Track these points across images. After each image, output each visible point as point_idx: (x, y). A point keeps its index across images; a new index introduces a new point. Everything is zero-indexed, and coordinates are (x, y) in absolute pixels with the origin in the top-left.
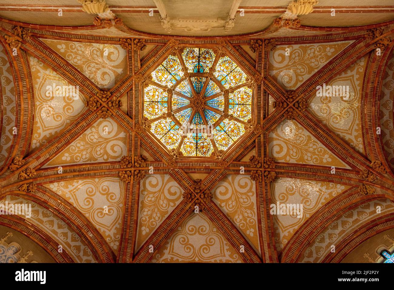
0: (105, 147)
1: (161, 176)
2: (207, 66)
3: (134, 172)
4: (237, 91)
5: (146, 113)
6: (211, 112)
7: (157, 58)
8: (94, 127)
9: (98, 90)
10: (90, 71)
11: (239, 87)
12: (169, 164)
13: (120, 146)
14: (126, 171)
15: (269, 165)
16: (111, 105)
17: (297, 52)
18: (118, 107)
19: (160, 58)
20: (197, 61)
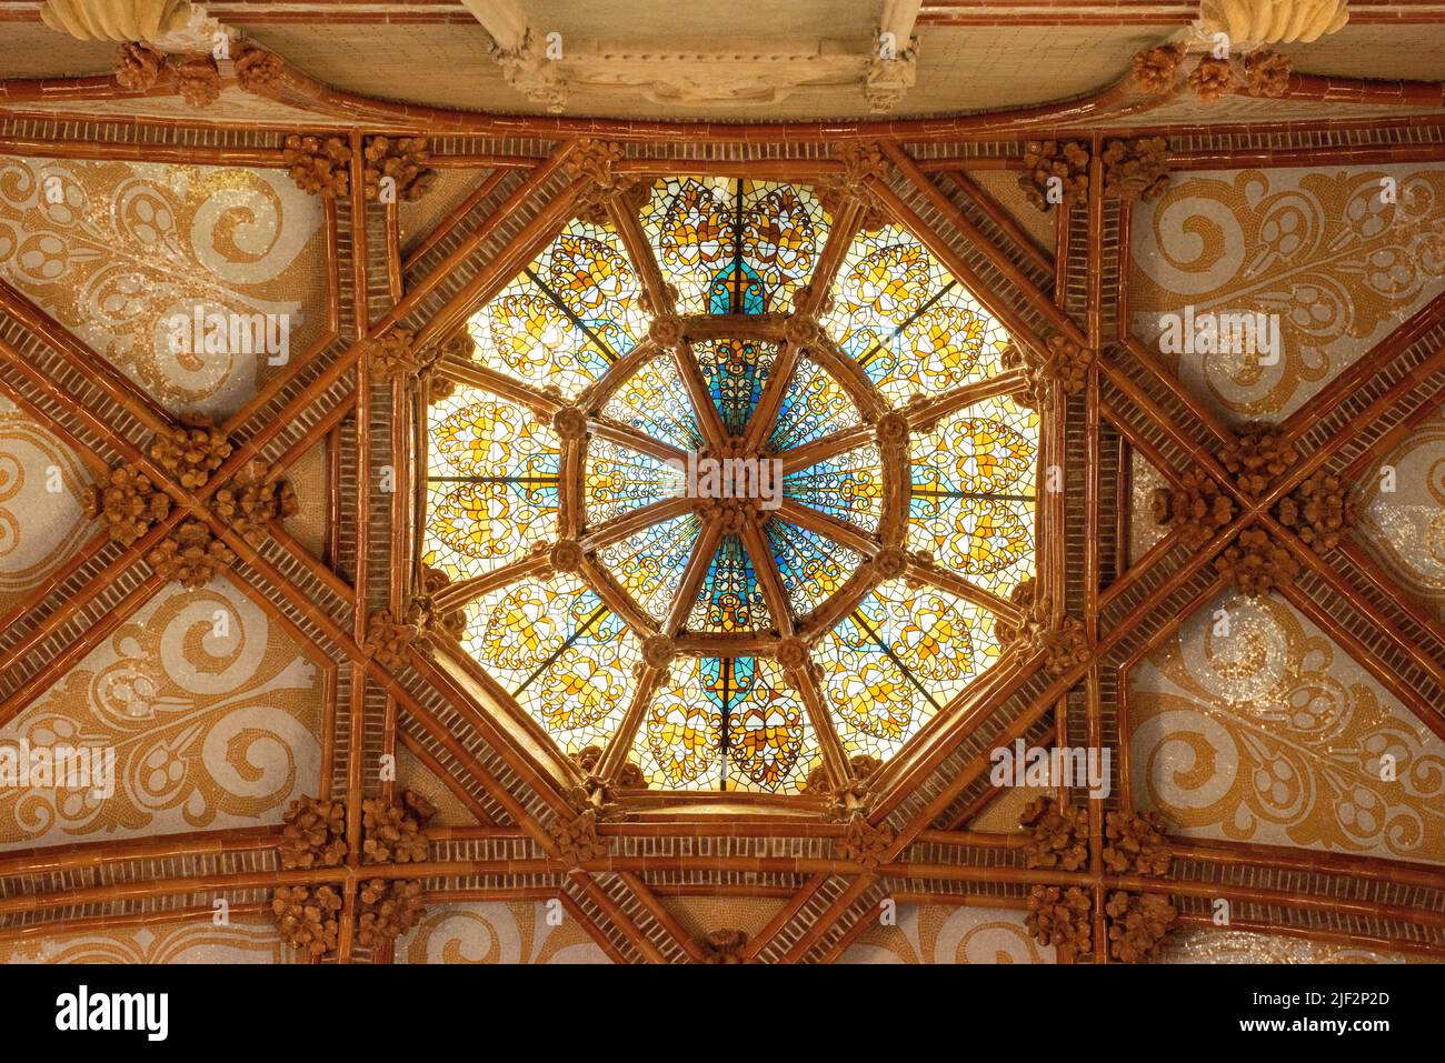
0: (198, 745)
1: (515, 914)
2: (784, 280)
3: (360, 890)
4: (953, 418)
5: (436, 544)
6: (807, 534)
7: (496, 242)
8: (133, 631)
9: (158, 428)
10: (116, 315)
11: (966, 397)
12: (562, 841)
13: (279, 739)
14: (311, 889)
15: (1132, 859)
16: (230, 510)
17: (1293, 209)
18: (273, 518)
19: (510, 242)
20: (729, 249)
